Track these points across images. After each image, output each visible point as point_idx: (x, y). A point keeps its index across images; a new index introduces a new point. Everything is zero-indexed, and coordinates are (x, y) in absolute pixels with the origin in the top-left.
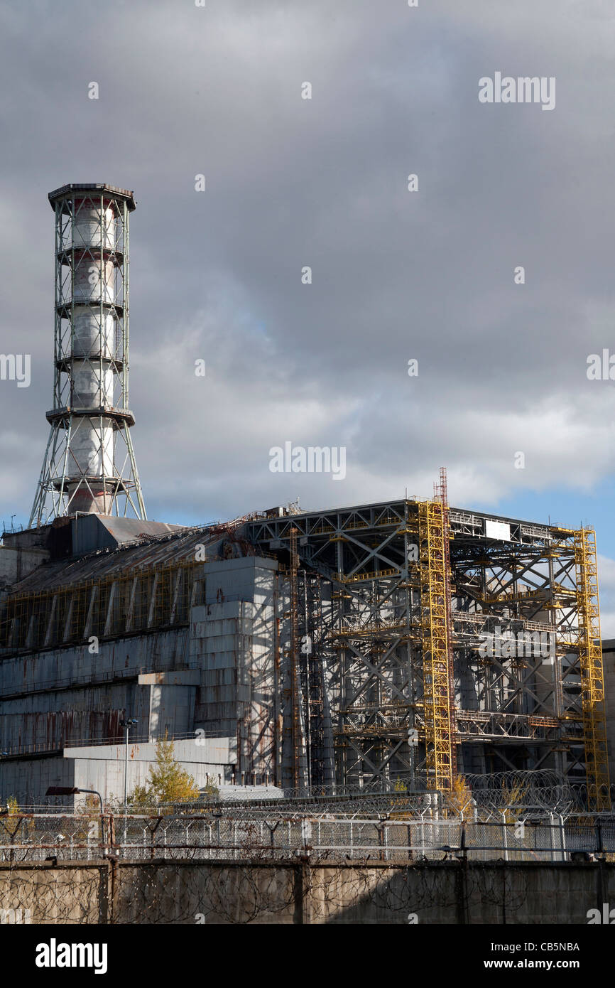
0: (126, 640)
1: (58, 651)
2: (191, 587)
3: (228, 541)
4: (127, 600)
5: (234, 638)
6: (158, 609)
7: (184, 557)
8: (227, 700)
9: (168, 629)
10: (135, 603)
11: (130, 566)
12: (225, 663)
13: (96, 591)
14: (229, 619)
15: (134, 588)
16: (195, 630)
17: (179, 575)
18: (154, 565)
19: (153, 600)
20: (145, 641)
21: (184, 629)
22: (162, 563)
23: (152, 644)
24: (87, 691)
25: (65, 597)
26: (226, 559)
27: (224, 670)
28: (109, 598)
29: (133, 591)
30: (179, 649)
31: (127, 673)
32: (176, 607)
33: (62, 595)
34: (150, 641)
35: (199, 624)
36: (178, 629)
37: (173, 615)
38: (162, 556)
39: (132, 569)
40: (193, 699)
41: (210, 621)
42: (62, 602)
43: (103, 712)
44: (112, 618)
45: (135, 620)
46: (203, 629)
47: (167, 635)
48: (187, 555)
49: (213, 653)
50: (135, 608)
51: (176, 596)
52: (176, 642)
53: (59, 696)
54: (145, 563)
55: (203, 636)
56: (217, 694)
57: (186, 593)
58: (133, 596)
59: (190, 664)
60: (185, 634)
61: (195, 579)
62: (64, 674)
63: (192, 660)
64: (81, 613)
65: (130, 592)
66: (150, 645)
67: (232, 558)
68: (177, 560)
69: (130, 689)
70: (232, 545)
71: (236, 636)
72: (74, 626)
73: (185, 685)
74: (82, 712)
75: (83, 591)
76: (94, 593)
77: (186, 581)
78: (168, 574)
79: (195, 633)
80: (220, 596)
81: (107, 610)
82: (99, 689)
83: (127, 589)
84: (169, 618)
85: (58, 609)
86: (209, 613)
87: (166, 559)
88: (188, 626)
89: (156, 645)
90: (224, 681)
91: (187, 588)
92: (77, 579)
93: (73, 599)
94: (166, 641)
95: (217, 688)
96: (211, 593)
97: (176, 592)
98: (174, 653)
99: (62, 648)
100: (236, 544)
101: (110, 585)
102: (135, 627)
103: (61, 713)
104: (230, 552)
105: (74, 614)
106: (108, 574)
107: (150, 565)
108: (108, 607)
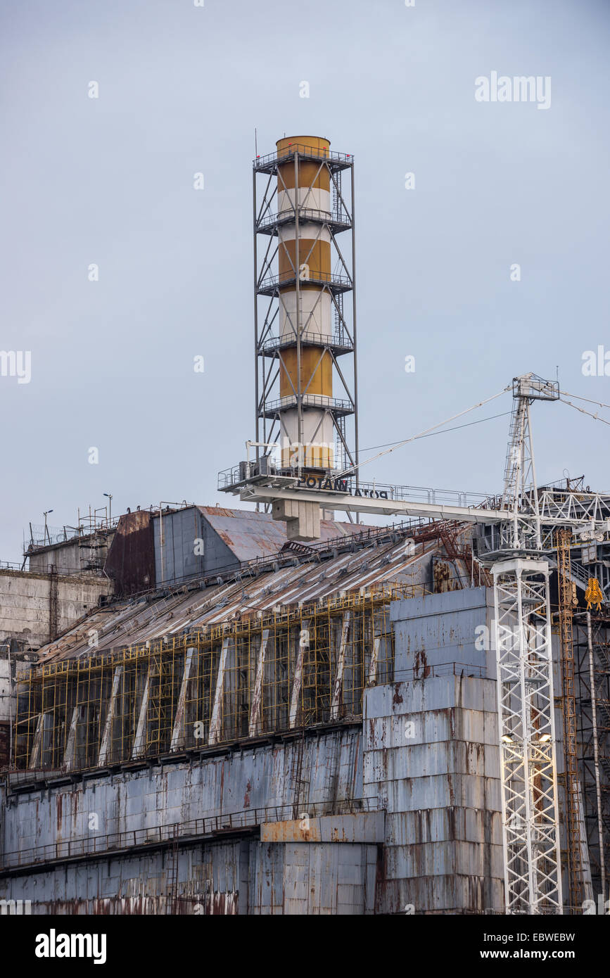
0: (245, 754)
1: (121, 776)
2: (369, 648)
3: (443, 557)
4: (250, 675)
5: (447, 748)
6: (307, 693)
7: (356, 590)
8: (436, 873)
9: (324, 732)
10: (266, 680)
11: (256, 608)
12: (433, 798)
13: (193, 658)
14: (436, 712)
15: (263, 650)
16: (372, 731)
17: (346, 624)
18: (301, 605)
19: (298, 674)
20: (280, 756)
21: (352, 732)
22: (316, 600)
23: (293, 762)
24: (167, 856)
25: (136, 668)
26: (439, 591)
27: (429, 812)
28: (216, 671)
29: (262, 658)
30: (344, 771)
31: (244, 820)
32: (341, 687)
33: (130, 665)
34: (290, 756)
35: (380, 722)
36: (342, 732)
37: (335, 703)
38: (316, 588)
39: (260, 615)
40: (372, 872)
41: (400, 716)
42: (130, 681)
43: (198, 897)
44: (223, 711)
45: (265, 713)
46: (388, 730)
47: (321, 744)
48: (361, 585)
49: (408, 779)
50: (265, 689)
51: (341, 666)
52: (337, 758)
53: (115, 865)
54: (285, 603)
55: (388, 746)
56: (419, 860)
57: (360, 660)
58: (261, 666)
59: (365, 802)
60: (356, 740)
61: (375, 633)
62: (132, 823)
63: (369, 792)
64: (165, 702)
65: (256, 660)
66: (290, 763)
67: (449, 589)
68: (343, 595)
69: (246, 852)
70: (448, 563)
71: (452, 744)
72: (152, 726)
73: (353, 843)
74: (158, 898)
75: (167, 657)
76: (188, 661)
77: (360, 636)
78: (324, 623)
79: (372, 738)
80: (421, 665)
81: (214, 693)
82: (190, 852)
83: (251, 655)
84: (328, 709)
85: (123, 693)
86: (398, 699)
87: (321, 594)
88: (359, 726)
89: (300, 762)
90: (429, 836)
91: (362, 650)
92: (156, 636)
93: (151, 673)
94: (319, 756)
95: (417, 848)
96: (405, 661)
97: (341, 658)
98: (336, 778)
99: (127, 770)
100: (457, 561)
101: (217, 646)
102: (265, 728)
103: (119, 901)
104: (446, 577)
105: (152, 703)
106: (215, 625)
107: (293, 605)
108: (214, 688)
